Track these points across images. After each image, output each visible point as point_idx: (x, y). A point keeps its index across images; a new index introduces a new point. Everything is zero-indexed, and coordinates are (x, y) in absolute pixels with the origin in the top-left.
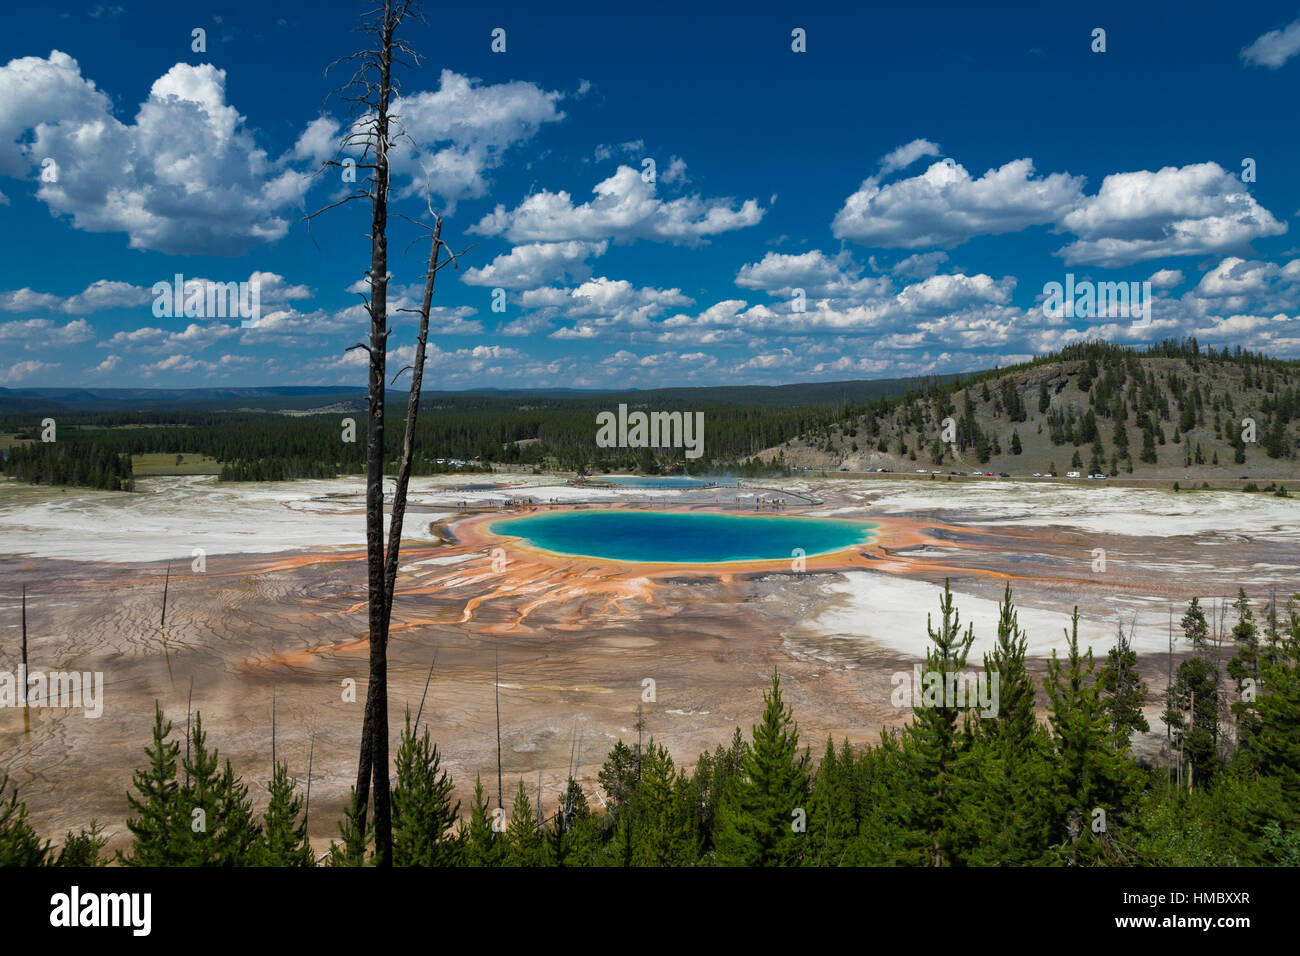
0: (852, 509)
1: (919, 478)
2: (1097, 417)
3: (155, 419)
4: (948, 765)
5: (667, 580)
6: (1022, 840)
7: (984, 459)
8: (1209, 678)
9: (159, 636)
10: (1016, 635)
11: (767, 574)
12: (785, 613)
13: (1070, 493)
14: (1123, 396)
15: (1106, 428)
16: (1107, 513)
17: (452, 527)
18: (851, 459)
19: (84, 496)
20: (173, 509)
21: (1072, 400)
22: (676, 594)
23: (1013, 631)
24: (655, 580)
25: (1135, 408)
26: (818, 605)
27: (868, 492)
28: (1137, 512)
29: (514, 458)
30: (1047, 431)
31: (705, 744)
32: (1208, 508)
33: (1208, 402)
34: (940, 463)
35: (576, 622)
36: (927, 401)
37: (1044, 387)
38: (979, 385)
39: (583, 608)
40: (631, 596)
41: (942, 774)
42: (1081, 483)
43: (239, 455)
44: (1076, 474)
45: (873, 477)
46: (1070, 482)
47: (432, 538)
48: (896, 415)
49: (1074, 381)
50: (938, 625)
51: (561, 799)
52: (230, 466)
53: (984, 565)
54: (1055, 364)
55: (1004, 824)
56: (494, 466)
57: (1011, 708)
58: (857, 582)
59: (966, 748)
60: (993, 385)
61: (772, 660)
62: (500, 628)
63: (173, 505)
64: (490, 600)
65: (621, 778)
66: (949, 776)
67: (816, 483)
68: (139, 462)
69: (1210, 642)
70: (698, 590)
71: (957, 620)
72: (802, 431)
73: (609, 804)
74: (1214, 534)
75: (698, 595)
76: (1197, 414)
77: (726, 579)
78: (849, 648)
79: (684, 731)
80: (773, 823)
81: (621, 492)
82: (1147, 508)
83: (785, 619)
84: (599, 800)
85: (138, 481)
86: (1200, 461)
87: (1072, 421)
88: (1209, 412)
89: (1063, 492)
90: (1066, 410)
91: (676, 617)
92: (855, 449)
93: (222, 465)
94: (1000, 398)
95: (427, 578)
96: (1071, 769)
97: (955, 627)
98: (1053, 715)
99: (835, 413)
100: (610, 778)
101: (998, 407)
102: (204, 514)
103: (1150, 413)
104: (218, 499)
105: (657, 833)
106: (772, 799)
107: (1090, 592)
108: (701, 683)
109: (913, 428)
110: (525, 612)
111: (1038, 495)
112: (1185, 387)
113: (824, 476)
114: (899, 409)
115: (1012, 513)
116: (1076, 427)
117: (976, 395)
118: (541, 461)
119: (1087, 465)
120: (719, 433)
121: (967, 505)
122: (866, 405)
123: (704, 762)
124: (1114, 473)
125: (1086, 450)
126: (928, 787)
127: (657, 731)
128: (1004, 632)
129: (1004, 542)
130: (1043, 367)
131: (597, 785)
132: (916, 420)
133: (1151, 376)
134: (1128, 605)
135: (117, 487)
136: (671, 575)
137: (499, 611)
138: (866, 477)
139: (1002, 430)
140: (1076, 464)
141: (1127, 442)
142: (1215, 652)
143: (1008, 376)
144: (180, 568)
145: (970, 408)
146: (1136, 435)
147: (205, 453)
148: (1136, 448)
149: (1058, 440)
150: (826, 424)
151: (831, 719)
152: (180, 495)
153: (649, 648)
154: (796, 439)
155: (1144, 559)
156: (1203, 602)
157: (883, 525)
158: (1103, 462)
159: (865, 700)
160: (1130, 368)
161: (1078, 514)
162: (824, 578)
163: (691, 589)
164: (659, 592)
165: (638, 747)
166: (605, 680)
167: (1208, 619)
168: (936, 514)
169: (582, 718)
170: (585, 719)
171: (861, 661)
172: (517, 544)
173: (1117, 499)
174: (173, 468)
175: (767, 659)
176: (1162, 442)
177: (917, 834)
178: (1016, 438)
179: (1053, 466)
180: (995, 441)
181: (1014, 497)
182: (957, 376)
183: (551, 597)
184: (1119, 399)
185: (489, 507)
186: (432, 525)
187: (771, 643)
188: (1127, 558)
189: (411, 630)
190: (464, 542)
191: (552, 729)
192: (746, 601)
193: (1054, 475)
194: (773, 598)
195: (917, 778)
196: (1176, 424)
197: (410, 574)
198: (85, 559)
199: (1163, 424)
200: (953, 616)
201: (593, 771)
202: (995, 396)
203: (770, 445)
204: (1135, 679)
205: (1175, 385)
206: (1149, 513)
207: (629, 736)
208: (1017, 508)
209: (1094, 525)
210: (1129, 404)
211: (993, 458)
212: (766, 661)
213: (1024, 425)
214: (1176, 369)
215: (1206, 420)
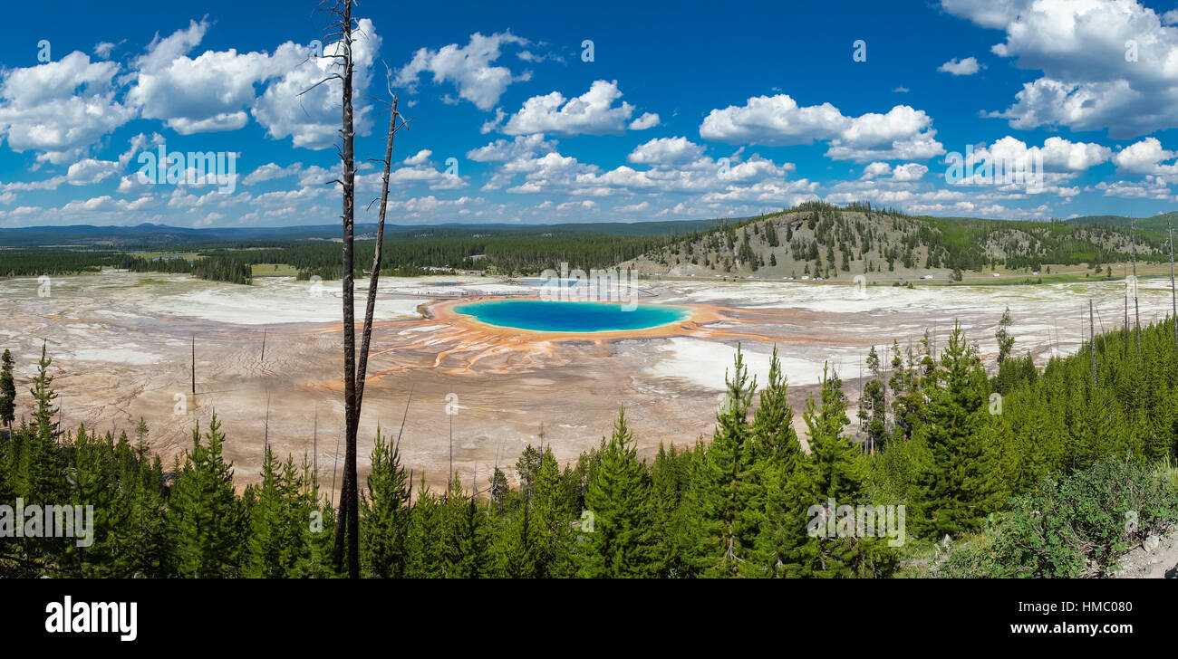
0: (676, 299)
1: (716, 280)
2: (819, 245)
3: (265, 245)
4: (739, 475)
5: (561, 343)
6: (793, 533)
7: (755, 269)
8: (881, 390)
9: (259, 367)
10: (780, 379)
11: (623, 339)
12: (635, 363)
13: (803, 288)
14: (832, 233)
15: (823, 251)
16: (824, 300)
17: (430, 308)
18: (676, 268)
19: (228, 286)
20: (271, 296)
21: (805, 235)
22: (567, 352)
23: (778, 376)
24: (554, 343)
25: (838, 240)
26: (655, 358)
27: (686, 289)
28: (840, 299)
29: (469, 266)
30: (791, 252)
31: (584, 446)
32: (877, 295)
33: (875, 237)
34: (729, 271)
35: (504, 369)
36: (721, 233)
37: (789, 226)
38: (752, 225)
39: (509, 360)
40: (539, 353)
41: (734, 481)
42: (809, 283)
43: (308, 265)
44: (807, 278)
45: (689, 280)
46: (802, 282)
47: (418, 315)
48: (703, 242)
49: (806, 224)
50: (732, 378)
51: (490, 480)
52: (303, 271)
53: (755, 332)
54: (796, 213)
55: (779, 524)
56: (456, 271)
57: (777, 426)
58: (679, 344)
59: (751, 462)
60: (760, 224)
61: (626, 393)
62: (457, 371)
63: (271, 293)
64: (451, 354)
65: (529, 468)
66: (739, 482)
67: (654, 283)
68: (256, 269)
69: (881, 370)
70: (581, 349)
71: (746, 373)
72: (646, 251)
73: (522, 484)
74: (879, 310)
75: (582, 353)
76: (870, 243)
77: (598, 343)
78: (673, 385)
79: (571, 437)
80: (615, 521)
81: (534, 288)
82: (845, 297)
83: (634, 368)
84: (515, 481)
85: (254, 279)
86: (872, 270)
87: (805, 247)
88: (876, 243)
89: (799, 288)
90: (801, 240)
91: (566, 366)
92: (678, 262)
93: (299, 271)
94: (764, 232)
95: (415, 339)
96: (824, 476)
97: (744, 378)
98: (810, 438)
99: (666, 240)
100: (523, 467)
101: (763, 238)
102: (288, 299)
103: (846, 243)
104: (296, 290)
105: (547, 509)
106: (613, 503)
107: (816, 346)
108: (582, 407)
109: (713, 250)
110: (473, 361)
111: (786, 290)
112: (864, 229)
113: (659, 279)
114: (705, 238)
115: (771, 301)
116: (806, 250)
117: (750, 230)
118: (486, 268)
119: (812, 272)
120: (595, 252)
121: (743, 297)
122: (685, 235)
123: (583, 459)
124: (827, 277)
125: (812, 263)
126: (725, 492)
127: (554, 437)
128: (772, 377)
129: (765, 319)
130: (789, 215)
131: (515, 472)
132: (715, 245)
133: (847, 221)
134: (836, 353)
135: (243, 283)
136: (564, 339)
137: (455, 360)
138: (684, 279)
139: (765, 251)
140: (807, 272)
141: (834, 260)
142: (883, 375)
143: (769, 220)
144: (273, 329)
145: (747, 238)
146: (839, 255)
147: (290, 264)
148: (839, 263)
149: (797, 258)
150: (661, 247)
151: (663, 429)
152: (276, 287)
153: (550, 386)
154: (642, 256)
155: (843, 325)
156: (877, 348)
157: (695, 309)
158: (822, 271)
159: (684, 416)
160: (836, 217)
161: (808, 300)
162: (659, 342)
163: (576, 348)
164: (557, 351)
165: (540, 448)
166: (521, 406)
167: (879, 358)
168: (726, 302)
169: (506, 429)
170: (508, 429)
171: (682, 393)
172: (470, 320)
173: (829, 292)
174: (273, 272)
175: (622, 392)
176: (852, 259)
177: (719, 524)
178: (773, 256)
179: (793, 273)
180: (761, 258)
181: (772, 291)
182: (740, 219)
183: (488, 353)
184: (830, 235)
185: (451, 297)
186: (418, 306)
187: (624, 383)
188: (834, 326)
189: (404, 371)
190: (437, 317)
191: (487, 435)
192: (610, 356)
193: (795, 278)
194: (626, 354)
195: (717, 485)
196: (859, 249)
197: (405, 336)
198: (226, 321)
199: (853, 249)
200: (742, 370)
201: (513, 462)
202: (762, 231)
203: (626, 259)
204: (841, 395)
205: (859, 227)
206: (846, 300)
207: (535, 441)
208: (774, 298)
209: (817, 307)
210: (835, 238)
211: (760, 268)
212: (621, 394)
213: (779, 248)
214: (859, 218)
215: (874, 247)
